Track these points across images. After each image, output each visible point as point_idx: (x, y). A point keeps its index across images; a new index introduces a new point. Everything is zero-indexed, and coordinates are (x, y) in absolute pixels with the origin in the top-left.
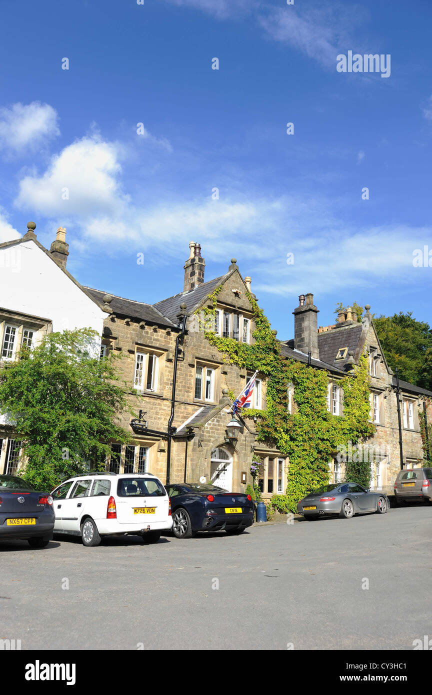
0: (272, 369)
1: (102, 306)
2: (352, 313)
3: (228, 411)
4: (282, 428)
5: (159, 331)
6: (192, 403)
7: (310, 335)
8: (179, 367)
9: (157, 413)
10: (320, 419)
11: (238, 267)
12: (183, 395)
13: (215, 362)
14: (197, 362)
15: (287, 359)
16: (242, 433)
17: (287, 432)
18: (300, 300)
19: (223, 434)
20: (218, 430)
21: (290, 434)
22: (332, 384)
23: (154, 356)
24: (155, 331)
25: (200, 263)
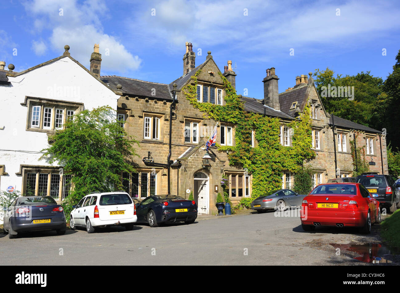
0: (238, 120)
1: (115, 92)
2: (305, 78)
3: (204, 149)
4: (246, 157)
5: (159, 102)
6: (183, 145)
7: (273, 95)
8: (173, 124)
9: (160, 153)
10: (274, 149)
11: (212, 56)
12: (177, 141)
13: (198, 119)
14: (186, 119)
15: (248, 112)
16: (215, 161)
17: (249, 159)
18: (267, 72)
19: (201, 163)
20: (197, 161)
21: (251, 160)
22: (283, 126)
23: (156, 118)
24: (156, 102)
25: (191, 56)
